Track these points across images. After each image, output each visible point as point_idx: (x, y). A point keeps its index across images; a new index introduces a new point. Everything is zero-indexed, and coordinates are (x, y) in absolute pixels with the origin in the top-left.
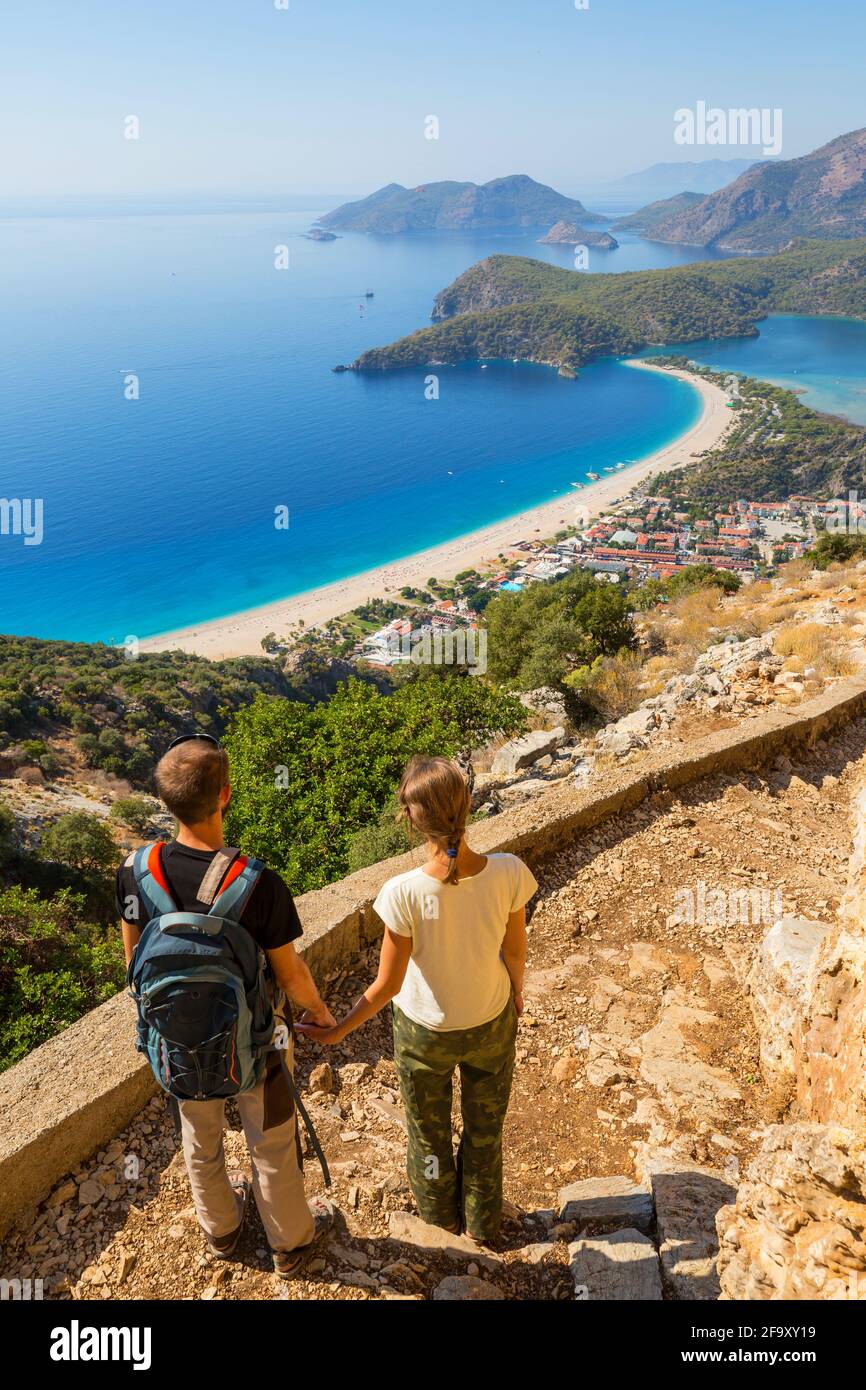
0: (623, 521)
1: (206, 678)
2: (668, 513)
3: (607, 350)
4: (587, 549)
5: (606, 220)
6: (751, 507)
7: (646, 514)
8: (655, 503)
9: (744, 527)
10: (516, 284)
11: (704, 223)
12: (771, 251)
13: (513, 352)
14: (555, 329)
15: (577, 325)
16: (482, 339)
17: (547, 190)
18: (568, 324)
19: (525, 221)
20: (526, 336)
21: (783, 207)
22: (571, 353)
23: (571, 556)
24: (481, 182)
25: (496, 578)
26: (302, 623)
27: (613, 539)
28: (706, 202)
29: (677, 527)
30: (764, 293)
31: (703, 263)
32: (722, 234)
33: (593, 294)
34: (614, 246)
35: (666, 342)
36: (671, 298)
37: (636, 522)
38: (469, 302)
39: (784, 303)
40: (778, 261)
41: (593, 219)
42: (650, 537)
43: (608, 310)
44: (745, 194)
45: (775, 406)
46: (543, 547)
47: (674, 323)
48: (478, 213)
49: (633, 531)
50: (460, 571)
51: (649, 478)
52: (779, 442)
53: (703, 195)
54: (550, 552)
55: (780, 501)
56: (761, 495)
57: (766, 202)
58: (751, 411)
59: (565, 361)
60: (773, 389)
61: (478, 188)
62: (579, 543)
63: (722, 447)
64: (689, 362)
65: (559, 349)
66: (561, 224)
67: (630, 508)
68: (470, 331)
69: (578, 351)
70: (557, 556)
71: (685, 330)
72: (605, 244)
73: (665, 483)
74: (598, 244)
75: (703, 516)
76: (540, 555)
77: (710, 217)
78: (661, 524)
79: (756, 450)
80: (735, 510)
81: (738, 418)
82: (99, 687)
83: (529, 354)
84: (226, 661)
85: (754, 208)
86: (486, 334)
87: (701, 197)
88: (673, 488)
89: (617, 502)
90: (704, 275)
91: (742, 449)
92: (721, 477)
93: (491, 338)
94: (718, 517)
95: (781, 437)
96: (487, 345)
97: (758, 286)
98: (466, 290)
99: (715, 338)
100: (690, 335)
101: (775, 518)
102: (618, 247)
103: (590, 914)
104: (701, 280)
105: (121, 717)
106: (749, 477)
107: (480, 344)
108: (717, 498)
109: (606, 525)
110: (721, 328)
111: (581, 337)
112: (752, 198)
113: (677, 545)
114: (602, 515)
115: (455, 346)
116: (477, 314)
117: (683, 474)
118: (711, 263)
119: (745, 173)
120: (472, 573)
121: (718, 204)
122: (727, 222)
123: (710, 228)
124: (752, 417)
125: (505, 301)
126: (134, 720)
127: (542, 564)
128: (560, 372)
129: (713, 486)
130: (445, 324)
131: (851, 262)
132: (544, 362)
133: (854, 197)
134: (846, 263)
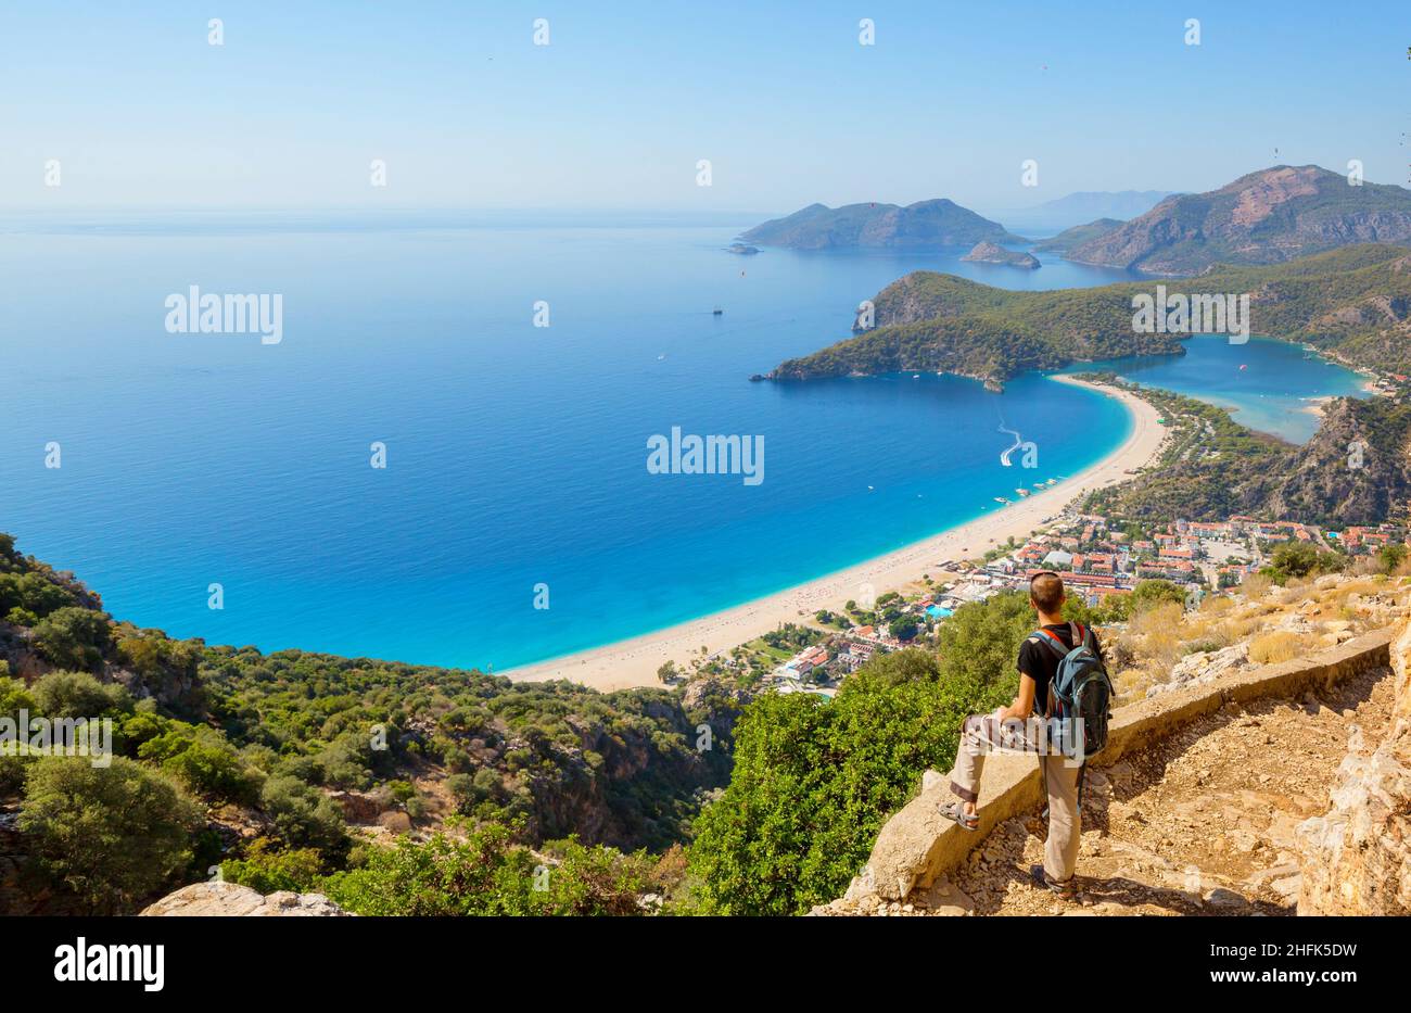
0: (1056, 540)
1: (596, 711)
2: (1103, 532)
3: (1034, 365)
4: (1019, 571)
5: (1027, 242)
6: (1191, 527)
7: (1081, 534)
8: (1089, 522)
9: (1184, 548)
10: (939, 299)
11: (1123, 247)
12: (1192, 275)
13: (937, 365)
14: (979, 344)
15: (1002, 340)
16: (905, 351)
17: (968, 213)
18: (993, 339)
19: (947, 241)
20: (950, 349)
21: (1199, 235)
22: (996, 367)
23: (1002, 578)
24: (904, 204)
25: (920, 602)
26: (705, 650)
27: (1047, 559)
28: (1125, 228)
29: (1114, 547)
32: (1142, 258)
33: (1017, 311)
34: (1037, 265)
35: (1091, 358)
36: (1096, 315)
37: (1070, 542)
38: (891, 316)
40: (1198, 284)
41: (1014, 241)
42: (1086, 558)
43: (1033, 326)
44: (1161, 222)
45: (1208, 423)
46: (972, 567)
47: (1100, 340)
48: (900, 233)
49: (1068, 551)
50: (882, 594)
51: (1082, 495)
52: (1214, 459)
53: (1120, 222)
54: (979, 573)
55: (1221, 521)
56: (1200, 514)
57: (1183, 229)
58: (1183, 428)
59: (990, 375)
60: (1204, 407)
61: (901, 209)
62: (1010, 564)
63: (1156, 464)
64: (1117, 378)
65: (984, 363)
66: (983, 244)
67: (1063, 527)
68: (892, 344)
69: (1003, 364)
70: (987, 578)
71: (1112, 347)
72: (1028, 263)
73: (1100, 500)
74: (1020, 264)
75: (1142, 536)
76: (969, 576)
77: (1129, 241)
78: (1097, 545)
79: (1191, 468)
80: (1174, 530)
81: (1171, 435)
82: (479, 720)
83: (953, 367)
84: (619, 692)
85: (1172, 235)
86: (909, 347)
87: (1119, 223)
88: (1108, 506)
89: (1050, 520)
90: (1127, 294)
91: (1177, 467)
92: (1157, 495)
93: (914, 350)
94: (1157, 538)
95: (1216, 455)
96: (910, 357)
98: (889, 304)
99: (1141, 355)
100: (1116, 352)
101: (1216, 539)
102: (1040, 266)
104: (1124, 299)
105: (501, 756)
106: (1187, 495)
107: (903, 356)
108: (1155, 517)
109: (1039, 544)
110: (1148, 346)
111: (1006, 352)
112: (1169, 226)
113: (1115, 567)
114: (1034, 534)
115: (877, 358)
116: (900, 326)
117: (1117, 491)
118: (1133, 284)
119: (1159, 204)
120: (894, 595)
121: (1136, 231)
122: (1146, 247)
123: (1130, 251)
124: (1185, 434)
125: (928, 315)
126: (516, 759)
127: (971, 586)
128: (986, 386)
129: (1150, 504)
130: (868, 336)
131: (1270, 287)
132: (969, 375)
133: (1266, 228)
134: (1265, 288)
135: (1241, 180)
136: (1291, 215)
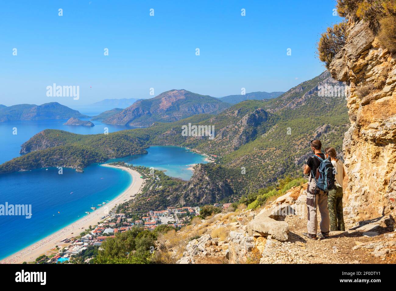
0: (107, 224)
2: (124, 219)
3: (94, 161)
4: (94, 238)
5: (89, 117)
6: (155, 213)
7: (116, 221)
8: (119, 216)
9: (153, 221)
10: (56, 139)
11: (124, 118)
12: (148, 126)
13: (57, 164)
14: (73, 155)
15: (82, 153)
16: (43, 160)
17: (65, 107)
18: (78, 153)
19: (58, 118)
20: (62, 158)
21: (149, 113)
22: (80, 163)
23: (88, 242)
24: (39, 104)
25: (55, 257)
27: (104, 232)
28: (124, 111)
29: (129, 224)
30: (147, 139)
31: (125, 130)
32: (131, 121)
33: (87, 142)
34: (93, 125)
35: (115, 157)
36: (116, 142)
37: (112, 224)
38: (36, 147)
39: (154, 142)
40: (150, 129)
41: (84, 117)
42: (119, 229)
43: (93, 147)
44: (136, 109)
45: (157, 176)
46: (75, 240)
47: (118, 150)
48: (38, 115)
49: (112, 228)
50: (38, 257)
51: (116, 207)
52: (160, 188)
53: (122, 109)
54: (78, 242)
55: (164, 209)
56: (157, 208)
57: (143, 111)
58: (149, 179)
59: (78, 166)
60: (155, 171)
61: (38, 106)
62: (90, 236)
63: (141, 192)
64: (125, 163)
65: (75, 162)
66: (72, 118)
67: (110, 219)
68: (37, 157)
69: (83, 162)
70: (82, 243)
71: (122, 153)
72: (90, 125)
73: (122, 208)
74: (87, 125)
75: (138, 219)
76: (74, 243)
77: (125, 116)
78: (123, 224)
79: (153, 192)
80: (149, 215)
81: (145, 182)
83: (63, 164)
85: (140, 113)
86: (44, 158)
87: (121, 110)
88: (125, 209)
89: (104, 217)
90: (126, 134)
91: (148, 192)
92: (142, 203)
93: (47, 159)
94: (143, 218)
95: (161, 187)
96: (45, 162)
97: (145, 137)
98: (35, 142)
99: (133, 155)
100: (124, 154)
101: (164, 216)
102: (94, 126)
104: (125, 136)
106: (152, 202)
107: (42, 162)
108: (142, 211)
109: (101, 227)
110: (135, 151)
111: (83, 157)
112: (138, 110)
114: (99, 223)
115: (31, 163)
116: (40, 151)
117: (128, 204)
118: (128, 130)
119: (135, 102)
120: (44, 256)
121: (128, 112)
122: (132, 117)
123: (126, 119)
124: (150, 181)
127: (75, 247)
128: (76, 170)
129: (140, 207)
130: (26, 155)
131: (173, 129)
132: (69, 167)
133: (170, 110)
134: (172, 129)
135: (161, 94)
136: (178, 106)
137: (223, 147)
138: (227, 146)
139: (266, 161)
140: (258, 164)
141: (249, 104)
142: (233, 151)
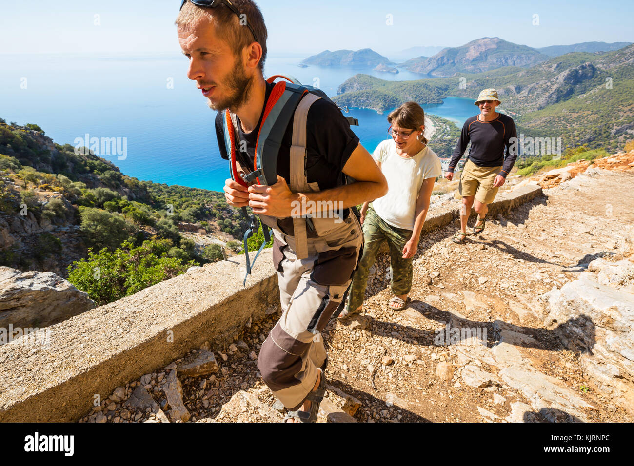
5: (395, 64)
10: (365, 83)
11: (427, 66)
12: (449, 76)
13: (363, 105)
14: (377, 98)
15: (384, 97)
17: (376, 54)
18: (381, 97)
19: (369, 63)
20: (367, 100)
21: (453, 62)
22: (382, 106)
24: (355, 50)
28: (428, 59)
30: (446, 89)
31: (425, 80)
32: (433, 70)
33: (390, 88)
34: (398, 72)
36: (416, 90)
38: (349, 89)
39: (452, 93)
40: (451, 80)
41: (391, 64)
43: (395, 93)
44: (441, 58)
45: (448, 126)
47: (416, 98)
48: (354, 60)
56: (442, 155)
57: (448, 60)
58: (440, 128)
59: (379, 109)
60: (447, 121)
61: (354, 52)
65: (378, 105)
66: (381, 65)
68: (349, 98)
69: (384, 105)
72: (395, 71)
74: (392, 71)
77: (429, 64)
79: (441, 141)
81: (435, 130)
82: (225, 206)
83: (368, 106)
85: (444, 62)
86: (354, 99)
87: (427, 58)
90: (427, 83)
91: (436, 140)
93: (356, 100)
95: (449, 137)
96: (355, 102)
97: (444, 87)
98: (349, 84)
99: (429, 103)
103: (436, 274)
104: (425, 84)
105: (231, 216)
106: (438, 149)
110: (431, 100)
111: (385, 101)
112: (443, 59)
116: (352, 92)
118: (429, 79)
121: (432, 61)
122: (435, 66)
123: (429, 68)
124: (440, 130)
125: (361, 89)
126: (236, 217)
128: (378, 112)
130: (341, 95)
131: (475, 81)
132: (373, 109)
133: (477, 60)
134: (473, 81)
135: (470, 43)
136: (486, 56)
137: (526, 104)
138: (530, 104)
139: (573, 125)
140: (562, 128)
141: (574, 57)
142: (536, 110)
